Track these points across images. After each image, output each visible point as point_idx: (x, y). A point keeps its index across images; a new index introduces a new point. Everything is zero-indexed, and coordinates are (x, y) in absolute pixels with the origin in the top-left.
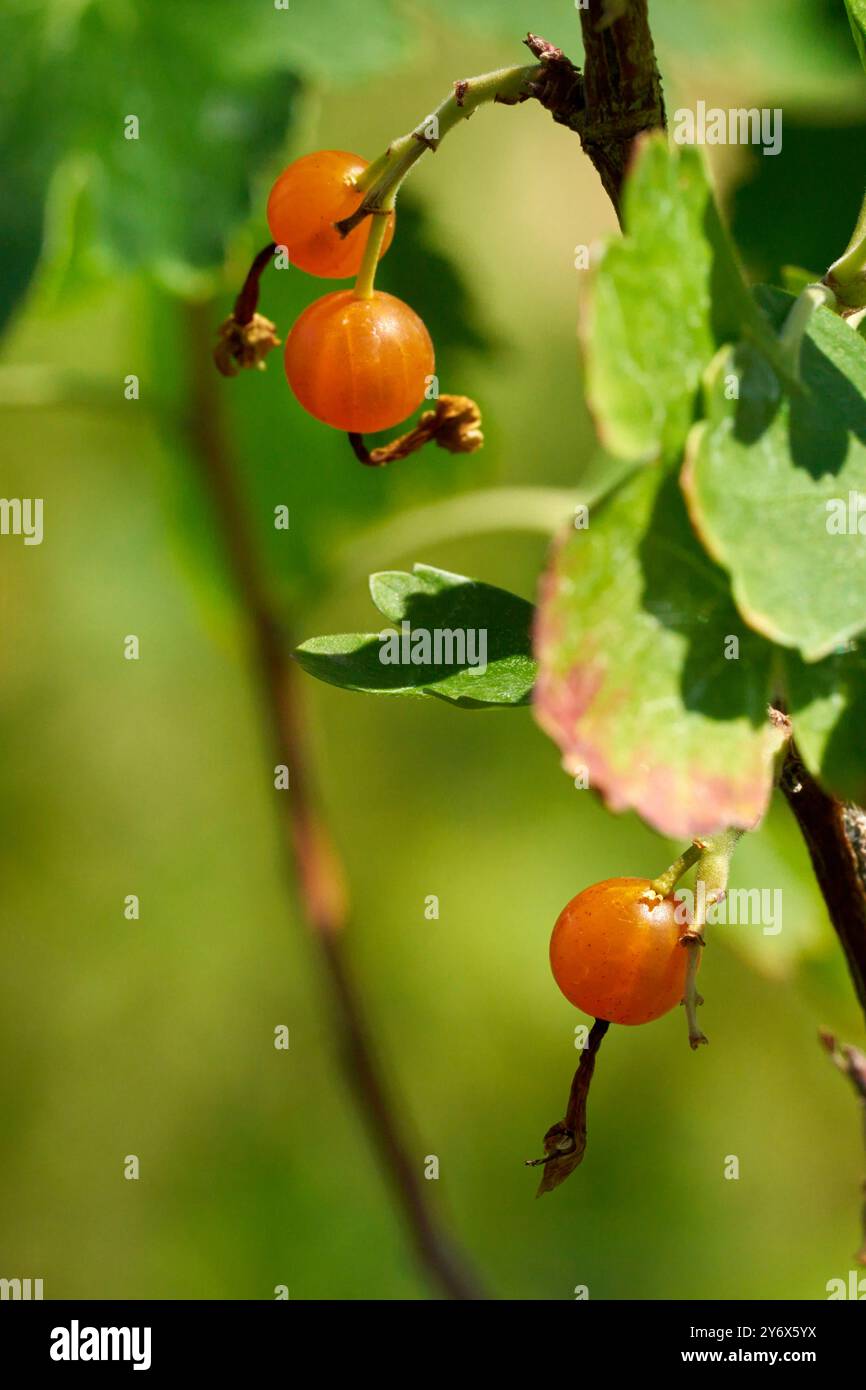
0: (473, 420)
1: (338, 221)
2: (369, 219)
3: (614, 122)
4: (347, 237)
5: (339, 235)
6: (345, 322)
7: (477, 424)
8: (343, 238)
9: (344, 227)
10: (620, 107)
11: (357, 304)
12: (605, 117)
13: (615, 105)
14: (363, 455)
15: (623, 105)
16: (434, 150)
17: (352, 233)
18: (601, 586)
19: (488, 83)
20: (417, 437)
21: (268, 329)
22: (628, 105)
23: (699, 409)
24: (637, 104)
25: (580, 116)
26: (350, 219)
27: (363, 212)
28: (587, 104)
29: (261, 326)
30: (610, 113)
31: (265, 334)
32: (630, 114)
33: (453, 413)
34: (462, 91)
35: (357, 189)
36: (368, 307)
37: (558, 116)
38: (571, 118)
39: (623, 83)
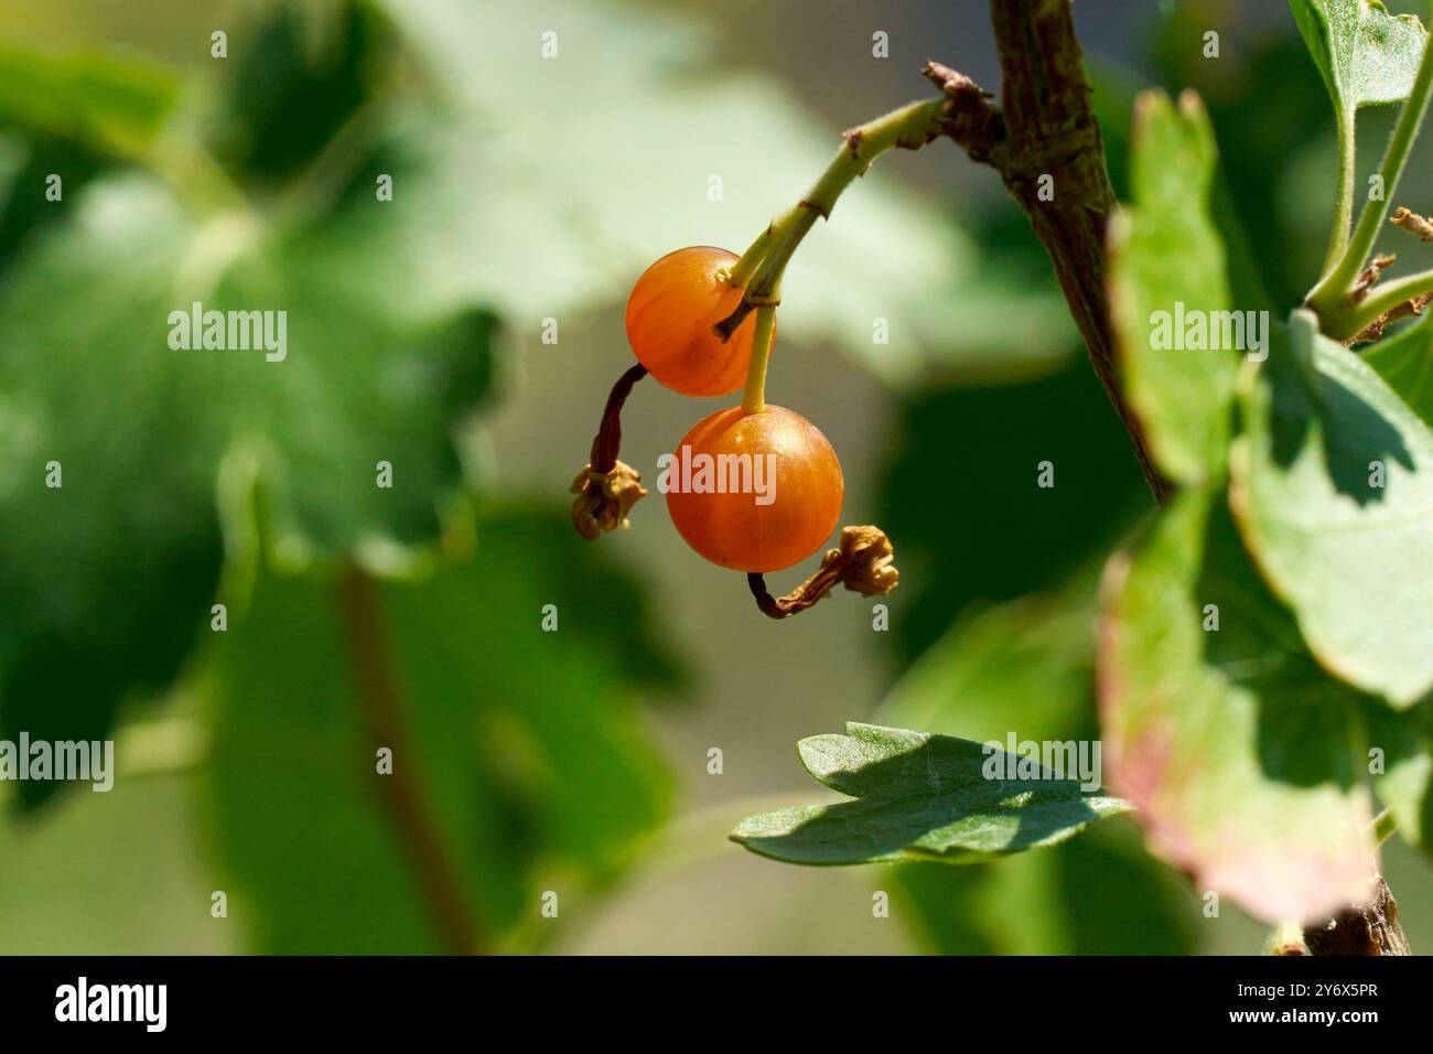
0: (884, 554)
1: (716, 323)
2: (754, 313)
3: (1046, 148)
4: (729, 343)
5: (719, 339)
6: (739, 439)
7: (890, 558)
8: (725, 342)
9: (726, 328)
10: (1051, 129)
11: (749, 418)
12: (1034, 142)
13: (1045, 128)
14: (767, 604)
15: (1055, 126)
16: (827, 218)
17: (735, 335)
18: (1155, 640)
19: (885, 127)
20: (823, 580)
21: (633, 478)
22: (1060, 126)
23: (1236, 421)
24: (1070, 124)
25: (1002, 149)
26: (731, 318)
27: (745, 308)
28: (1009, 131)
29: (624, 473)
30: (1041, 137)
31: (629, 483)
32: (1064, 135)
33: (863, 546)
34: (856, 142)
35: (733, 284)
36: (762, 420)
37: (975, 153)
38: (991, 154)
39: (1053, 99)
